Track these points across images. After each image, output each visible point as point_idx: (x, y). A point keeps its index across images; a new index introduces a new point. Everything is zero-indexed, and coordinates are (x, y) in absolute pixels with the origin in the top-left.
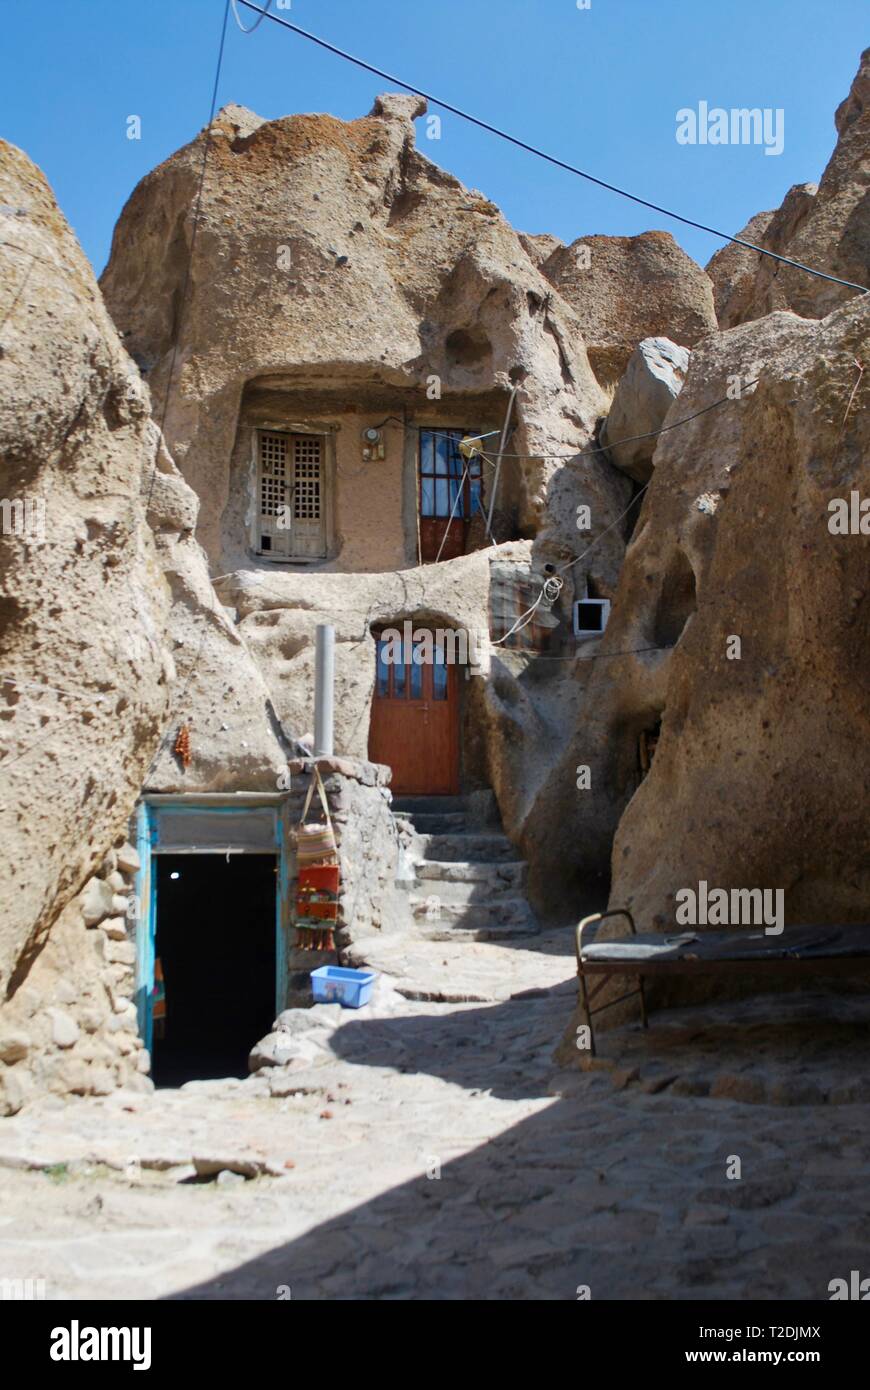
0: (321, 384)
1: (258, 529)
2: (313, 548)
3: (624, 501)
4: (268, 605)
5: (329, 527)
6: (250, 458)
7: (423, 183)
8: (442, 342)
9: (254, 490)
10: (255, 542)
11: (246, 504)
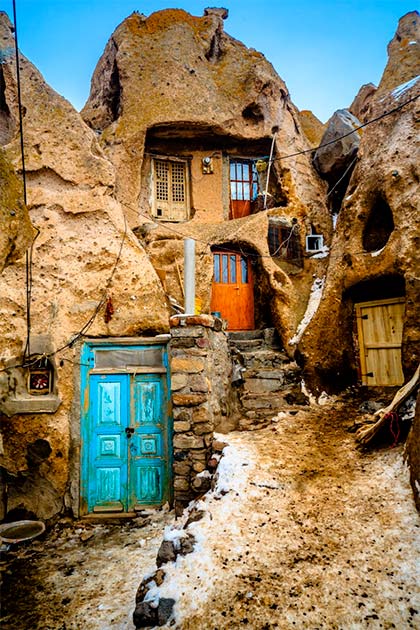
0: (183, 134)
1: (156, 205)
2: (182, 214)
3: (326, 190)
4: (160, 238)
5: (188, 205)
6: (150, 171)
7: (228, 45)
8: (240, 113)
9: (153, 187)
10: (154, 213)
11: (149, 194)
